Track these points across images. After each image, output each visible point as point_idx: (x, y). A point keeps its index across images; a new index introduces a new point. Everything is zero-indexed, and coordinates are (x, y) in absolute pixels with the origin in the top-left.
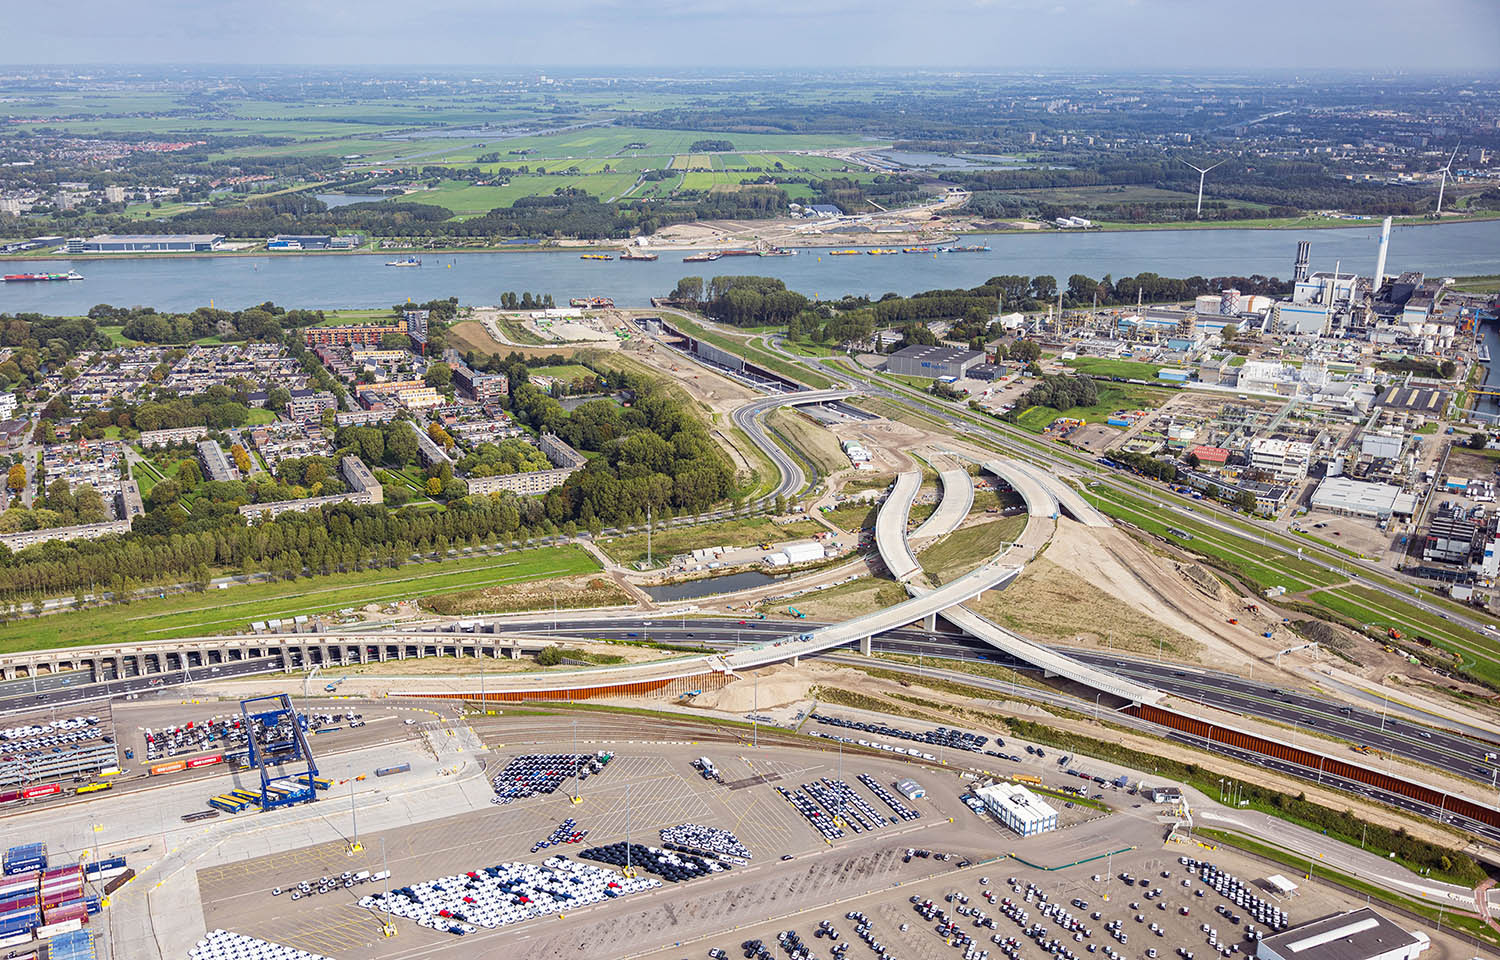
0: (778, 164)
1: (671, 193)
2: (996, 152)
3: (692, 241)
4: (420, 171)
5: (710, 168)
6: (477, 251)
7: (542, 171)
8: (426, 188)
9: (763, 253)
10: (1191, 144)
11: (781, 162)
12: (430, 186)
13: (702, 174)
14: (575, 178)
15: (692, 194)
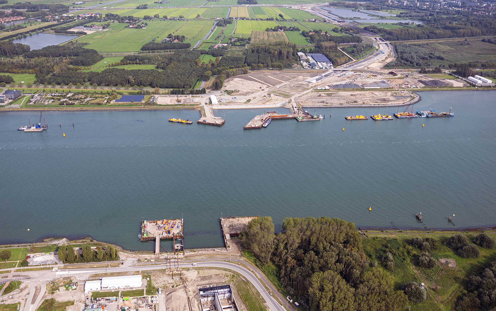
0: (281, 15)
1: (230, 39)
2: (378, 9)
3: (248, 97)
4: (104, 16)
5: (247, 16)
6: (97, 108)
7: (165, 17)
8: (101, 30)
9: (300, 119)
10: (461, 7)
11: (283, 14)
12: (104, 28)
13: (245, 21)
14: (182, 22)
15: (242, 41)
